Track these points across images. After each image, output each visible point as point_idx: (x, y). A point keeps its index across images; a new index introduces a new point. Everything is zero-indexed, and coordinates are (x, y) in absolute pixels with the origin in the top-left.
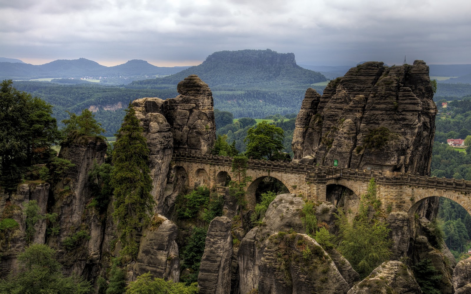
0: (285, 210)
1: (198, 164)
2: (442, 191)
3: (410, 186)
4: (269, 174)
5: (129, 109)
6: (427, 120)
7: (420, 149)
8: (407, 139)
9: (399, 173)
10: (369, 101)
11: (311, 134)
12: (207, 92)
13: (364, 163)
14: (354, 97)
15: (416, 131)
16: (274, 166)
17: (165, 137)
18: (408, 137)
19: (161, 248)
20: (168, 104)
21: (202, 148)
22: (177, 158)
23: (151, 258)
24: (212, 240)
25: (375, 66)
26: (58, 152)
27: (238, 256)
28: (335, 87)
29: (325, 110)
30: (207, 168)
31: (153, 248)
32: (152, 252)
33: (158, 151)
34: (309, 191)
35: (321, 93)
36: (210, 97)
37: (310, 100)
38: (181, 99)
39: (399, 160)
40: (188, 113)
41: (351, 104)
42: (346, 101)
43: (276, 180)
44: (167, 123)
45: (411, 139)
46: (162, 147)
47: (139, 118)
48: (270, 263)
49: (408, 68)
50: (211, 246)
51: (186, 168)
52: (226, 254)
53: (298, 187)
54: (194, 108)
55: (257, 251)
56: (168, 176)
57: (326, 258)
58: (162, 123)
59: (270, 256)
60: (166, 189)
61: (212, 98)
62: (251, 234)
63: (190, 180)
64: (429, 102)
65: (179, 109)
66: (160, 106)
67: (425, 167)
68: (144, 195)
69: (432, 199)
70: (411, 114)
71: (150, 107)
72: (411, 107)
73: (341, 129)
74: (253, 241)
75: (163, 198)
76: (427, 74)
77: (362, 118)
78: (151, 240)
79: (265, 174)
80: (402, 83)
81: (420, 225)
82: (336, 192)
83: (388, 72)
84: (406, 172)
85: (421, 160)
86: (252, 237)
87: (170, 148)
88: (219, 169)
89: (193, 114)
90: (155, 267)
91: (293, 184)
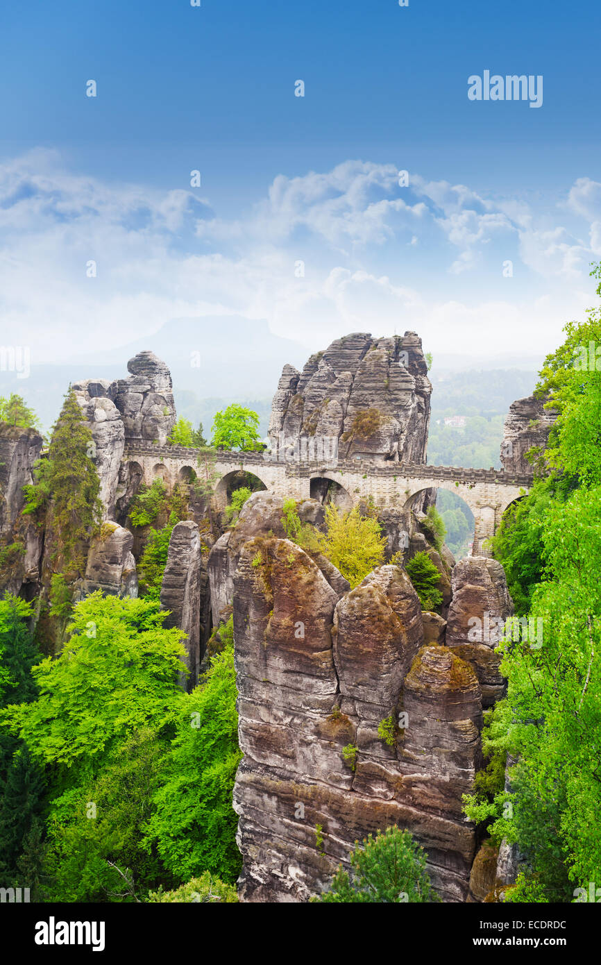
0: (261, 510)
1: (155, 458)
2: (440, 481)
3: (405, 477)
4: (242, 468)
5: (68, 394)
6: (422, 400)
7: (415, 433)
8: (400, 423)
9: (393, 462)
10: (355, 379)
11: (290, 418)
12: (164, 371)
13: (353, 451)
14: (339, 374)
15: (410, 413)
16: (248, 458)
17: (114, 426)
18: (401, 420)
19: (114, 561)
20: (117, 386)
21: (160, 438)
22: (129, 451)
23: (102, 573)
24: (176, 549)
25: (361, 338)
27: (208, 568)
28: (316, 362)
29: (306, 389)
30: (167, 462)
31: (104, 562)
32: (103, 567)
33: (107, 444)
34: (290, 487)
35: (300, 369)
36: (168, 376)
37: (289, 378)
38: (132, 379)
39: (392, 447)
40: (141, 396)
41: (336, 382)
42: (331, 377)
43: (250, 475)
44: (116, 410)
45: (404, 422)
46: (111, 439)
47: (81, 405)
48: (246, 575)
49: (399, 341)
50: (175, 557)
51: (141, 463)
52: (193, 565)
53: (276, 482)
54: (148, 390)
55: (230, 560)
56: (120, 473)
57: (312, 566)
58: (110, 410)
59: (246, 567)
60: (118, 490)
61: (170, 378)
62: (223, 539)
63: (147, 478)
64: (423, 379)
65: (131, 392)
66: (107, 388)
67: (420, 454)
68: (91, 496)
69: (429, 491)
70: (404, 393)
71: (95, 390)
72: (403, 385)
73: (326, 413)
74: (225, 548)
75: (114, 500)
76: (420, 347)
77: (349, 399)
78: (101, 552)
79: (237, 468)
80: (393, 358)
81: (416, 520)
82: (322, 486)
83: (377, 345)
84: (400, 460)
85: (416, 446)
86: (224, 543)
87: (121, 440)
88: (181, 463)
89: (148, 397)
90: (107, 584)
91: (271, 480)
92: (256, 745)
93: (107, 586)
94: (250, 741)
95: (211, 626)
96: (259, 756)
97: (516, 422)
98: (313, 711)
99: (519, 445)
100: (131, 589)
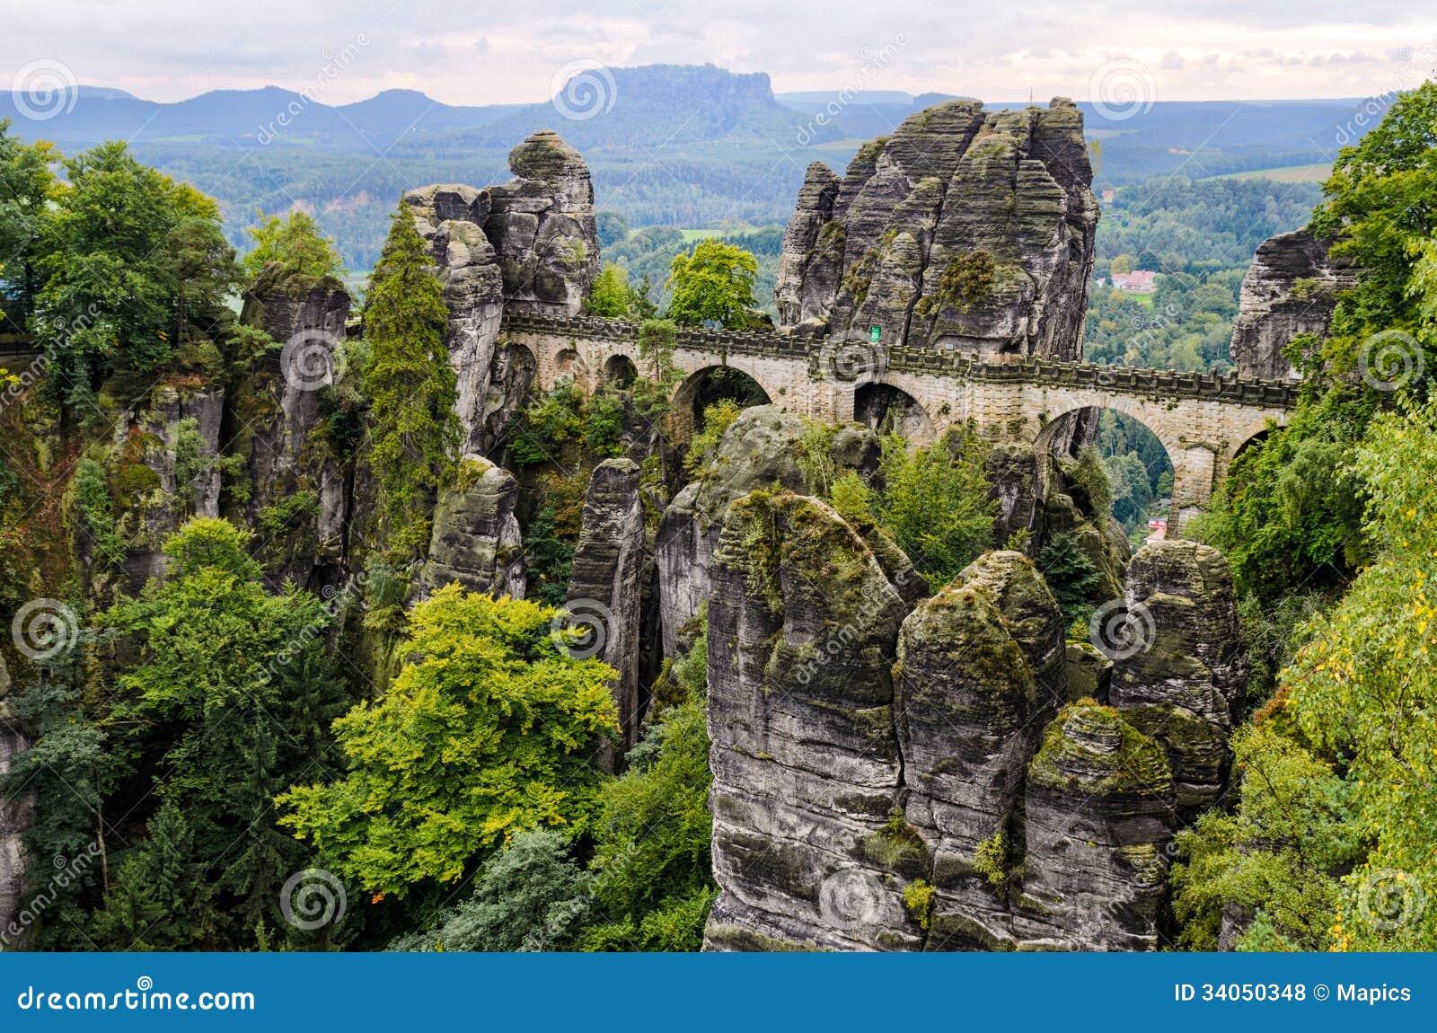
0: (761, 442)
1: (560, 338)
2: (1108, 394)
3: (1039, 386)
4: (724, 361)
5: (400, 213)
6: (1080, 235)
7: (1062, 300)
8: (1034, 279)
9: (1016, 356)
10: (949, 192)
11: (817, 267)
12: (579, 171)
13: (940, 333)
14: (917, 182)
15: (1054, 260)
16: (735, 341)
17: (483, 275)
18: (1036, 273)
19: (481, 527)
20: (490, 200)
21: (569, 301)
22: (511, 324)
23: (461, 552)
24: (597, 511)
25: (963, 110)
26: (239, 313)
27: (656, 547)
28: (873, 159)
29: (851, 211)
30: (583, 346)
31: (464, 531)
32: (463, 539)
33: (469, 309)
34: (816, 399)
35: (840, 173)
36: (586, 182)
37: (818, 188)
38: (518, 187)
39: (1015, 326)
40: (536, 219)
41: (911, 197)
42: (899, 189)
43: (739, 375)
44: (488, 244)
45: (1042, 279)
46: (477, 300)
47: (423, 233)
48: (733, 560)
49: (1037, 116)
50: (595, 526)
51: (532, 348)
52: (629, 542)
53: (789, 390)
54: (548, 208)
55: (699, 533)
56: (493, 366)
57: (860, 549)
58: (475, 245)
59: (733, 545)
60: (488, 397)
61: (590, 185)
62: (685, 496)
63: (543, 375)
64: (1082, 193)
65: (515, 211)
66: (470, 203)
67: (1070, 342)
68: (438, 409)
69: (1084, 414)
70: (1044, 221)
71: (447, 205)
72: (1043, 205)
73: (888, 257)
74: (689, 512)
75: (481, 416)
76: (1080, 130)
77: (932, 231)
78: (458, 512)
79: (715, 360)
80: (1024, 151)
81: (1057, 470)
82: (877, 400)
83: (993, 125)
84: (1030, 353)
85: (1062, 325)
86: (686, 503)
87: (496, 302)
88: (608, 349)
89: (547, 222)
90: (468, 572)
91: (779, 385)
92: (745, 874)
93: (469, 576)
94: (734, 864)
95: (660, 656)
96: (750, 892)
97: (1265, 282)
98: (854, 816)
99: (1270, 327)
100: (512, 582)
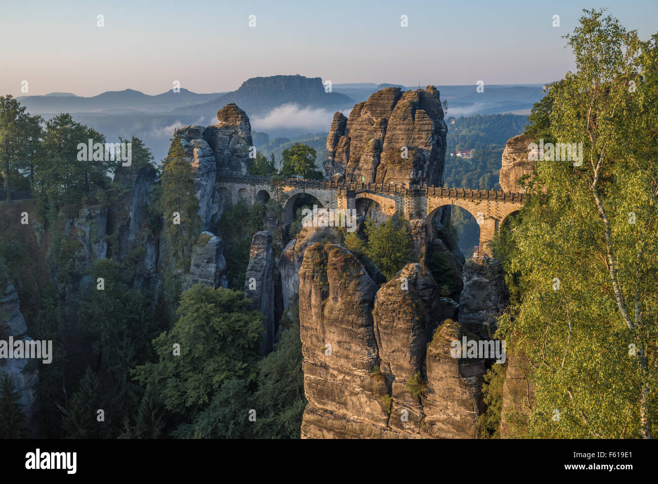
1: (239, 184)
2: (454, 200)
4: (304, 191)
5: (174, 138)
6: (440, 138)
7: (435, 164)
9: (418, 186)
10: (389, 123)
12: (245, 119)
13: (388, 177)
14: (377, 119)
15: (431, 148)
16: (308, 183)
17: (208, 161)
18: (424, 153)
19: (210, 261)
20: (210, 131)
22: (220, 179)
23: (202, 270)
24: (256, 252)
25: (394, 91)
26: (113, 178)
27: (280, 265)
28: (360, 110)
29: (351, 131)
30: (248, 187)
31: (203, 262)
32: (203, 265)
33: (203, 174)
35: (347, 116)
36: (247, 122)
37: (338, 123)
38: (221, 125)
39: (417, 174)
40: (228, 138)
42: (370, 122)
43: (310, 196)
44: (209, 148)
45: (427, 155)
46: (206, 170)
47: (184, 145)
49: (422, 92)
50: (255, 258)
51: (228, 189)
52: (269, 264)
53: (330, 201)
54: (233, 133)
55: (296, 260)
56: (213, 196)
58: (205, 149)
60: (211, 208)
61: (249, 124)
62: (290, 245)
63: (233, 199)
64: (440, 122)
65: (220, 135)
66: (202, 132)
67: (439, 180)
68: (192, 214)
69: (445, 208)
71: (193, 133)
73: (367, 148)
74: (292, 251)
75: (209, 216)
76: (439, 98)
77: (384, 138)
78: (200, 255)
79: (301, 191)
80: (417, 106)
81: (436, 229)
82: (364, 204)
85: (435, 173)
86: (291, 248)
87: (213, 171)
88: (258, 188)
89: (233, 139)
90: (205, 278)
91: (326, 199)
92: (317, 395)
93: (206, 280)
94: (314, 392)
95: (283, 309)
96: (319, 403)
97: (511, 155)
98: (360, 370)
99: (514, 172)
100: (223, 282)
